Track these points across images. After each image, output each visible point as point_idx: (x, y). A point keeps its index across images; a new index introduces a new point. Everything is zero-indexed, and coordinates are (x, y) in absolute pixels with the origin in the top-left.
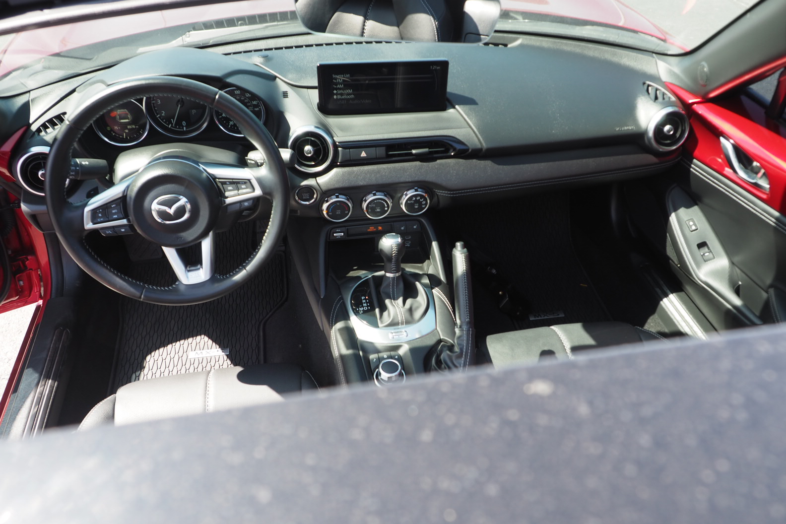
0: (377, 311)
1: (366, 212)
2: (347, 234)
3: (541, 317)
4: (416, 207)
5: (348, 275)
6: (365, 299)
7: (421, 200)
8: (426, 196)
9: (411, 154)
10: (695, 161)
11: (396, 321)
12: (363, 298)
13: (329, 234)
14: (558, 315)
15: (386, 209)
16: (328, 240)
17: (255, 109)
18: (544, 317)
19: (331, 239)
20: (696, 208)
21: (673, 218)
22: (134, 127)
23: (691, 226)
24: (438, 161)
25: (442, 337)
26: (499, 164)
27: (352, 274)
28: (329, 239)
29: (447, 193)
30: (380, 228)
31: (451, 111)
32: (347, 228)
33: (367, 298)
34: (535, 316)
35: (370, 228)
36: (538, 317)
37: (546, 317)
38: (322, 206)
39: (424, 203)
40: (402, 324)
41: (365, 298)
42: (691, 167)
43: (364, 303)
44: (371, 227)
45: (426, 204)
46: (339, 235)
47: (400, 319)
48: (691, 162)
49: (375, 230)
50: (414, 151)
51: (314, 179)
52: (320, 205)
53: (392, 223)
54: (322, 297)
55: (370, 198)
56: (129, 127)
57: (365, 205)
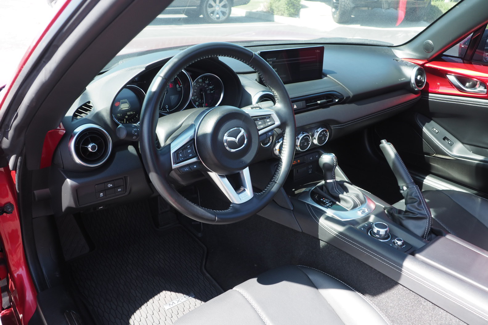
1: (299, 147)
4: (323, 139)
7: (325, 134)
8: (327, 131)
9: (317, 104)
10: (430, 94)
11: (356, 204)
15: (309, 143)
17: (211, 92)
20: (432, 122)
21: (425, 129)
22: (132, 113)
23: (435, 131)
24: (331, 107)
25: (384, 207)
26: (359, 105)
29: (339, 126)
30: (299, 161)
31: (325, 78)
40: (359, 205)
42: (428, 98)
43: (326, 202)
45: (327, 136)
47: (357, 202)
48: (428, 96)
49: (296, 163)
50: (319, 102)
53: (305, 156)
55: (302, 136)
56: (128, 113)
57: (299, 142)
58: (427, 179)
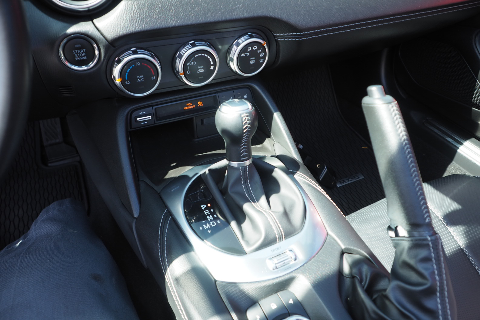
0: (233, 224)
1: (183, 76)
2: (156, 116)
3: (346, 182)
4: (252, 63)
5: (167, 177)
6: (207, 208)
7: (258, 51)
8: (265, 45)
11: (271, 237)
12: (203, 207)
13: (130, 120)
14: (359, 178)
15: (212, 68)
16: (130, 130)
18: (348, 182)
19: (133, 127)
25: (343, 247)
27: (173, 174)
28: (131, 128)
29: (293, 36)
30: (200, 103)
32: (154, 107)
33: (209, 205)
34: (341, 183)
35: (188, 105)
36: (343, 183)
37: (350, 182)
38: (111, 73)
39: (262, 55)
40: (281, 239)
41: (207, 206)
43: (208, 215)
44: (188, 102)
45: (264, 57)
46: (144, 118)
47: (276, 232)
49: (193, 106)
51: (91, 22)
52: (108, 68)
53: (216, 94)
54: (136, 216)
55: (187, 52)
57: (180, 65)
58: (466, 147)
